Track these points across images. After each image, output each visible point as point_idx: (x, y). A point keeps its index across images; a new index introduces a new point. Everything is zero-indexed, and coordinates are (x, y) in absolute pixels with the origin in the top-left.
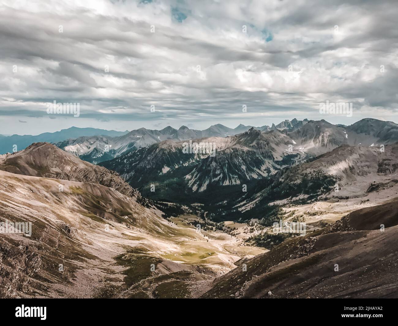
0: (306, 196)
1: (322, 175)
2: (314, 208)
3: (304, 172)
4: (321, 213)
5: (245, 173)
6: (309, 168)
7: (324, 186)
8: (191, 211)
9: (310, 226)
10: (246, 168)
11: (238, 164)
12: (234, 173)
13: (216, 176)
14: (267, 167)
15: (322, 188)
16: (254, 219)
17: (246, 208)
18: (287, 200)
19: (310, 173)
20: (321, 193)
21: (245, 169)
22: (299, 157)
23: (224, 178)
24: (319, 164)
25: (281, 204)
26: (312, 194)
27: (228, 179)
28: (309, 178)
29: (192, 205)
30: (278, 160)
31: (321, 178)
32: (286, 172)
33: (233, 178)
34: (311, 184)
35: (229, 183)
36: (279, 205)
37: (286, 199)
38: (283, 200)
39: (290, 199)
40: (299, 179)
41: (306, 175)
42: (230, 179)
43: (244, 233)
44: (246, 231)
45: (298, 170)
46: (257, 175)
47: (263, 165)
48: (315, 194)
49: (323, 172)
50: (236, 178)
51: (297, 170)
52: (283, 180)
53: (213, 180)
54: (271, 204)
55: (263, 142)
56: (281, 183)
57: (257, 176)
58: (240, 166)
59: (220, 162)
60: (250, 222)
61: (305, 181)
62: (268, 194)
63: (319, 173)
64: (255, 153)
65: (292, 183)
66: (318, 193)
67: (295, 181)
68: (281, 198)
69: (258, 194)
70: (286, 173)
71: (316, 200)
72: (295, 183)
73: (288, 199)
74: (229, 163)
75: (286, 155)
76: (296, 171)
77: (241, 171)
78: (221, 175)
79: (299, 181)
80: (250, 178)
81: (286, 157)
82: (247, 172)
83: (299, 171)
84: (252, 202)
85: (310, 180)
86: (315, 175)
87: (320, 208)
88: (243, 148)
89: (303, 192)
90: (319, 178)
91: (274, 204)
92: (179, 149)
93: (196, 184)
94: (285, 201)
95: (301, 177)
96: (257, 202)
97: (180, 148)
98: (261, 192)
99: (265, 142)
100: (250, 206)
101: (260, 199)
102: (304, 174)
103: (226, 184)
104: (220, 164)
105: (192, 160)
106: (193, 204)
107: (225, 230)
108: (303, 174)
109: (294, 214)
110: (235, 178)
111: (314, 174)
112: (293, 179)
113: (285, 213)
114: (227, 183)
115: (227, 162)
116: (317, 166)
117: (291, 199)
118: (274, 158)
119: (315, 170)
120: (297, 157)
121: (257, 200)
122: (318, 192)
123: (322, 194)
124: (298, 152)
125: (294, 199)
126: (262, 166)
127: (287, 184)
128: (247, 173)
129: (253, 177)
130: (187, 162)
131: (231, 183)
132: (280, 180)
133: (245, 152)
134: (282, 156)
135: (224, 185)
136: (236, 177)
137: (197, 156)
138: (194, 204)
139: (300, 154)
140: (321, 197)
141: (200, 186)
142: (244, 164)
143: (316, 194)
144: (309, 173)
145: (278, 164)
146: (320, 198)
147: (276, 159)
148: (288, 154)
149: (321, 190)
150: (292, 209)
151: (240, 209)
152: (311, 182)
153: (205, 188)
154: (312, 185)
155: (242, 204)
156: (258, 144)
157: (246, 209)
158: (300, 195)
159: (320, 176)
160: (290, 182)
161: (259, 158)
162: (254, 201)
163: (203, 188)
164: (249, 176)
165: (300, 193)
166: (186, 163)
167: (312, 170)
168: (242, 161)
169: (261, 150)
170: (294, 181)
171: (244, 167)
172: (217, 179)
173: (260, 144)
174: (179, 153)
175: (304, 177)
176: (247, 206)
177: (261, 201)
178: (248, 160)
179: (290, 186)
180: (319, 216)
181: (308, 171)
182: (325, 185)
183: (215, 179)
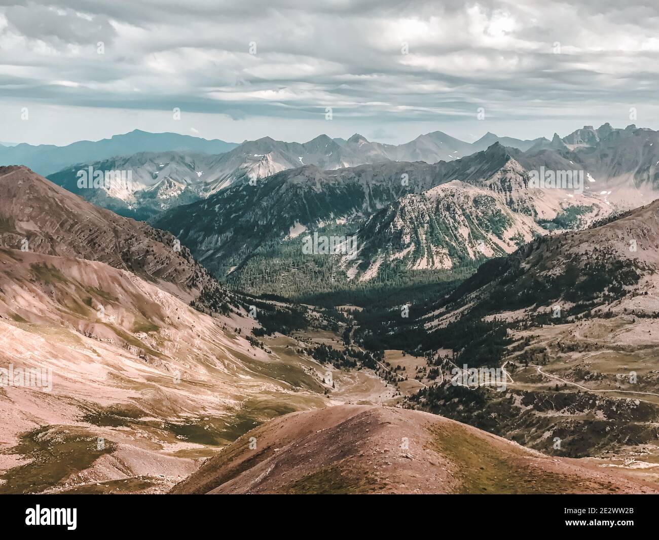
0: (569, 306)
1: (611, 259)
2: (573, 335)
3: (575, 250)
4: (587, 347)
5: (466, 243)
6: (587, 241)
7: (611, 286)
8: (325, 323)
9: (552, 376)
10: (469, 234)
11: (451, 225)
12: (438, 242)
13: (400, 247)
14: (519, 234)
15: (606, 289)
16: (444, 349)
17: (440, 323)
18: (526, 311)
19: (586, 254)
20: (602, 299)
21: (466, 236)
22: (595, 212)
23: (418, 253)
24: (609, 234)
25: (510, 320)
26: (581, 302)
27: (426, 256)
28: (582, 265)
29: (337, 307)
30: (545, 218)
31: (609, 266)
32: (538, 248)
33: (438, 253)
34: (583, 278)
35: (428, 264)
36: (505, 321)
37: (524, 310)
38: (518, 312)
39: (531, 310)
40: (559, 265)
41: (577, 258)
42: (431, 255)
43: (417, 378)
44: (420, 375)
45: (562, 245)
46: (494, 249)
47: (508, 228)
48: (588, 303)
49: (614, 252)
50: (445, 254)
51: (560, 245)
52: (528, 266)
53: (392, 257)
54: (489, 318)
55: (516, 177)
56: (522, 272)
57: (492, 252)
58: (456, 229)
59: (411, 218)
60: (434, 355)
61: (571, 272)
62: (492, 298)
63: (605, 254)
64: (493, 200)
65: (544, 273)
66: (595, 301)
67: (551, 270)
68: (513, 307)
69: (473, 295)
70: (539, 251)
71: (587, 316)
72: (550, 276)
73: (529, 309)
74: (430, 223)
75: (565, 206)
76: (557, 248)
77: (457, 239)
78: (412, 248)
79: (558, 271)
80: (475, 255)
81: (565, 212)
82: (470, 242)
83: (566, 247)
84: (456, 312)
85: (583, 269)
86: (597, 259)
87: (588, 335)
88: (469, 188)
89: (562, 295)
90: (603, 266)
91: (495, 318)
92: (329, 186)
93: (356, 263)
94: (520, 314)
95: (565, 261)
96: (466, 312)
97: (331, 185)
98: (480, 290)
99: (521, 175)
100: (448, 320)
101: (473, 305)
102: (573, 256)
103: (420, 268)
104: (412, 223)
105: (357, 211)
106: (340, 307)
107: (381, 370)
108: (570, 255)
109: (527, 344)
110: (441, 255)
111: (594, 257)
112: (549, 264)
113: (511, 341)
114: (422, 264)
115: (428, 218)
116: (604, 239)
117: (534, 310)
118: (536, 214)
119: (598, 247)
120: (591, 212)
121: (466, 307)
122: (597, 298)
123: (603, 304)
124: (596, 202)
125: (541, 310)
126: (506, 229)
127: (533, 276)
128: (470, 245)
129: (483, 254)
130: (346, 216)
131: (431, 264)
132: (523, 265)
133: (472, 199)
134: (557, 209)
135: (415, 268)
136: (444, 251)
137: (368, 202)
138: (343, 307)
139: (600, 205)
140: (600, 310)
141: (364, 267)
142: (467, 223)
143: (591, 302)
144: (582, 254)
145: (545, 227)
146: (596, 311)
147: (541, 216)
148: (571, 205)
149: (604, 294)
150: (526, 334)
151: (429, 324)
152: (584, 274)
153: (375, 275)
154: (586, 280)
155: (437, 312)
156: (503, 181)
157: (439, 325)
158: (556, 301)
159: (607, 263)
160: (540, 272)
161: (503, 212)
162: (461, 309)
163: (371, 273)
164: (474, 252)
165: (556, 297)
166: (342, 218)
167: (592, 249)
168: (462, 218)
169: (508, 193)
170: (549, 269)
171: (464, 232)
172: (400, 255)
173: (508, 180)
174: (329, 195)
175: (572, 261)
176: (443, 319)
177: (473, 310)
178: (477, 217)
179: (536, 282)
180: (580, 355)
181: (584, 247)
182: (614, 282)
183: (397, 255)
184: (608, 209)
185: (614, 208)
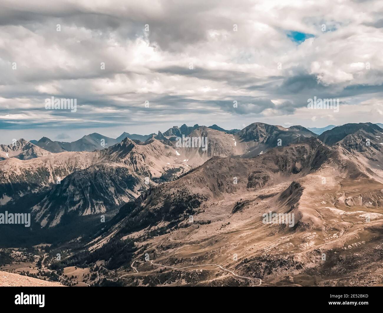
0: (167, 224)
1: (186, 195)
2: (169, 239)
3: (168, 192)
4: (176, 245)
5: (114, 196)
6: (174, 187)
7: (187, 209)
8: (25, 257)
9: (158, 265)
10: (115, 190)
11: (104, 186)
12: (98, 198)
13: (74, 203)
14: (143, 187)
15: (185, 212)
16: (100, 260)
17: (98, 245)
18: (145, 230)
19: (174, 194)
20: (183, 217)
23: (85, 206)
24: (184, 182)
25: (136, 237)
26: (173, 221)
27: (90, 206)
28: (172, 200)
29: (34, 247)
30: (156, 177)
31: (185, 199)
32: (150, 194)
33: (97, 204)
34: (173, 207)
35: (92, 211)
36: (134, 238)
37: (144, 230)
38: (140, 232)
39: (147, 230)
40: (161, 202)
41: (169, 197)
42: (93, 206)
43: (84, 281)
44: (86, 279)
45: (162, 191)
46: (129, 197)
47: (137, 185)
48: (176, 221)
49: (187, 191)
50: (101, 204)
51: (160, 191)
52: (145, 205)
53: (70, 210)
54: (125, 238)
55: (138, 156)
56: (142, 208)
57: (129, 199)
58: (107, 188)
59: (80, 185)
60: (94, 265)
61: (167, 205)
62: (127, 226)
63: (183, 193)
64: (127, 169)
65: (153, 207)
66: (180, 219)
67: (157, 205)
68: (138, 229)
69: (117, 226)
70: (150, 196)
71: (176, 228)
72: (156, 208)
73: (146, 229)
74: (92, 186)
75: (166, 169)
76: (159, 192)
77: (108, 194)
78: (81, 203)
79: (160, 205)
80: (119, 202)
81: (166, 173)
82: (116, 195)
83: (164, 191)
84: (107, 237)
85: (173, 203)
86: (179, 196)
87: (176, 238)
88: (112, 164)
89: (163, 218)
90: (182, 199)
91: (128, 237)
92: (26, 170)
93: (46, 217)
94: (142, 233)
95: (163, 199)
96: (113, 236)
97: (27, 169)
98: (121, 222)
99: (141, 155)
100: (102, 243)
101: (117, 231)
102: (167, 196)
103: (87, 214)
104: (80, 187)
105: (45, 184)
106: (36, 246)
108: (166, 195)
109: (145, 249)
110: (99, 205)
111: (178, 195)
112: (155, 203)
113: (136, 249)
114: (88, 212)
115: (90, 184)
116: (182, 185)
117: (149, 229)
118: (151, 175)
119: (179, 190)
120: (180, 171)
121: (112, 233)
122: (180, 217)
123: (184, 220)
124: (181, 165)
125: (153, 228)
126: (135, 185)
127: (147, 210)
128: (116, 197)
129: (123, 201)
130: (38, 188)
131: (93, 211)
132: (143, 204)
133: (115, 170)
134: (162, 171)
135: (84, 214)
136: (101, 202)
137: (53, 178)
138: (38, 246)
139: (183, 167)
140: (182, 224)
141: (51, 219)
142: (113, 185)
143: (178, 220)
144: (172, 195)
146: (180, 225)
147: (153, 176)
148: (169, 169)
149: (184, 215)
150: (144, 243)
151: (92, 247)
152: (173, 205)
153: (59, 222)
154: (174, 208)
155: (97, 239)
156: (132, 159)
157: (97, 247)
158: (160, 222)
159: (184, 197)
160: (151, 207)
161: (133, 176)
162: (110, 235)
163: (56, 222)
164: (119, 200)
165: (160, 220)
166: (36, 189)
167: (176, 191)
168: (110, 181)
169: (135, 165)
170: (156, 205)
171: (112, 190)
172: (75, 208)
173: (134, 158)
174: (26, 176)
175: (167, 199)
176: (100, 243)
177: (117, 234)
178: (118, 180)
179: (150, 213)
180: (173, 250)
181: (173, 190)
182: (189, 207)
183: (72, 208)
184: (188, 169)
185: (190, 168)
